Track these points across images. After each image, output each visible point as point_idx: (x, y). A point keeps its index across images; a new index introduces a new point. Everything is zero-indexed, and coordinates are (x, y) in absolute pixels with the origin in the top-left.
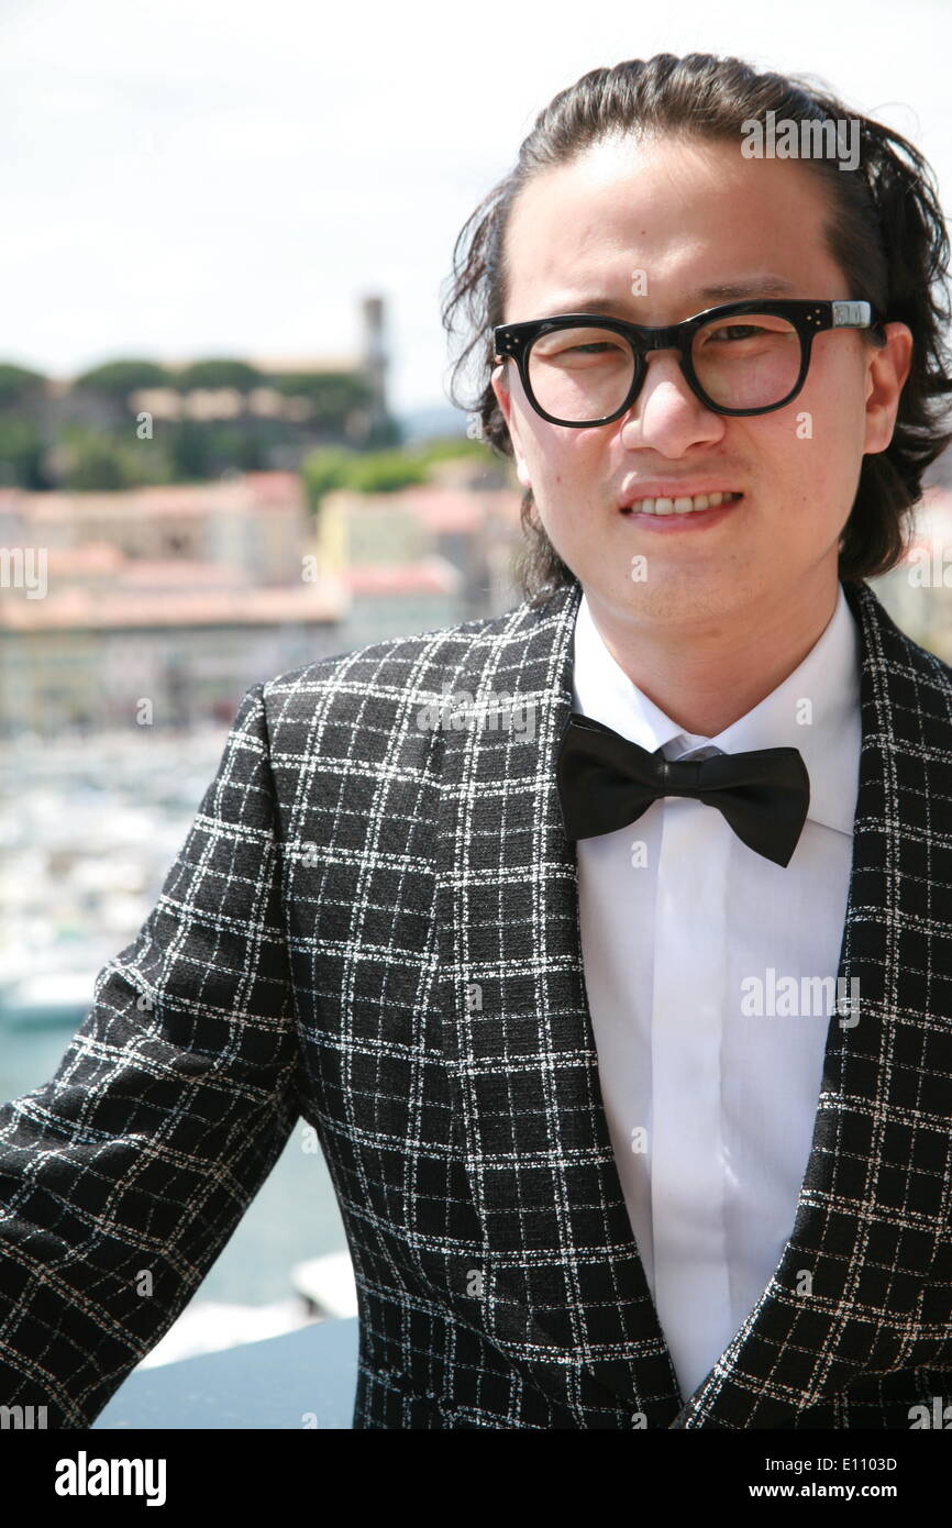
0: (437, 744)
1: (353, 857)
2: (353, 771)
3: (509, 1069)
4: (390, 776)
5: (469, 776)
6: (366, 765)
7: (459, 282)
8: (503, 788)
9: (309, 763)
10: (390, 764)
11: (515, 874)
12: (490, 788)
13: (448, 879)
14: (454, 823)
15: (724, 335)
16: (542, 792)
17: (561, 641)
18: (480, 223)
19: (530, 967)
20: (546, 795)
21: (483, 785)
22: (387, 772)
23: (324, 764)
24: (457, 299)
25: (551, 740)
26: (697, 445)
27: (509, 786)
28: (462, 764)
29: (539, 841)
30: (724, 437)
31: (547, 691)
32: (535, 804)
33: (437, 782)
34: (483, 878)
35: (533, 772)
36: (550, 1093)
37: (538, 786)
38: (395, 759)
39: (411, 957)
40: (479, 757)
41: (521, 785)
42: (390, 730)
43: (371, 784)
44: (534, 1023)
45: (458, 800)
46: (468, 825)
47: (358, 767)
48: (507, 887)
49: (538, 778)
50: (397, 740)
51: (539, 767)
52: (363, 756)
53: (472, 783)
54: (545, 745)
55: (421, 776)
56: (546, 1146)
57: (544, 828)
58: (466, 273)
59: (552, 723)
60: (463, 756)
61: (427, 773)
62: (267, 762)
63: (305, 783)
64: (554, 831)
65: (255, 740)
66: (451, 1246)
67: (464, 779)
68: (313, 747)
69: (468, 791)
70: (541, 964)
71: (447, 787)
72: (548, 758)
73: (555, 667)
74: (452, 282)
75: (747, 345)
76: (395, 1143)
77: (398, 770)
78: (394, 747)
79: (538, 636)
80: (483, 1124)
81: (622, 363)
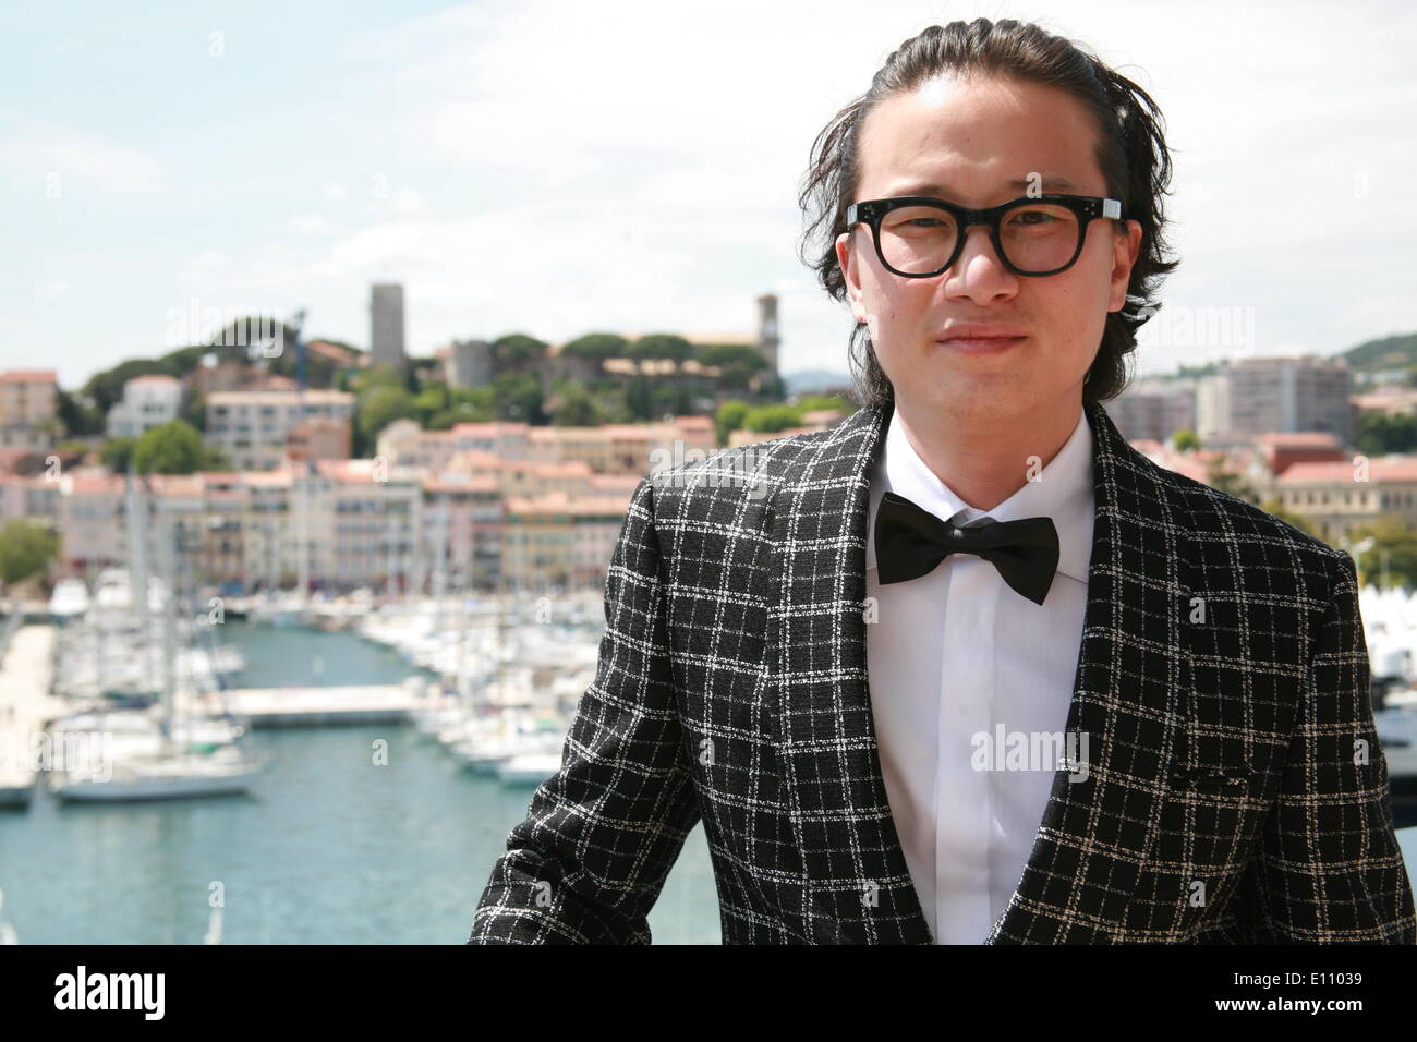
0: (770, 511)
1: (712, 594)
2: (710, 531)
3: (816, 750)
4: (737, 534)
5: (792, 535)
6: (720, 526)
7: (811, 177)
8: (816, 545)
9: (680, 525)
10: (736, 525)
11: (821, 609)
12: (807, 545)
13: (776, 612)
14: (780, 570)
15: (1020, 219)
16: (843, 549)
17: (868, 444)
18: (830, 133)
19: (830, 676)
20: (845, 551)
21: (801, 542)
22: (734, 531)
23: (690, 525)
24: (812, 185)
25: (851, 511)
26: (999, 297)
27: (820, 544)
28: (787, 526)
29: (839, 584)
30: (1017, 296)
31: (852, 478)
32: (837, 558)
33: (770, 539)
34: (800, 611)
35: (837, 535)
36: (843, 767)
37: (840, 544)
38: (740, 522)
39: (752, 668)
40: (799, 521)
41: (828, 543)
42: (737, 500)
43: (723, 541)
44: (832, 717)
45: (784, 553)
46: (791, 572)
47: (714, 527)
48: (816, 618)
49: (840, 539)
50: (742, 508)
51: (841, 530)
52: (718, 520)
53: (794, 541)
54: (847, 515)
55: (758, 535)
56: (843, 805)
57: (842, 575)
58: (818, 169)
59: (853, 499)
60: (787, 521)
61: (762, 533)
62: (652, 526)
63: (679, 540)
64: (850, 578)
65: (643, 510)
66: (780, 877)
67: (788, 538)
68: (683, 512)
69: (791, 546)
70: (837, 674)
71: (776, 544)
72: (848, 524)
73: (860, 462)
74: (808, 175)
75: (1037, 229)
76: (739, 801)
77: (742, 530)
78: (740, 513)
79: (849, 441)
80: (800, 788)
81: (946, 235)
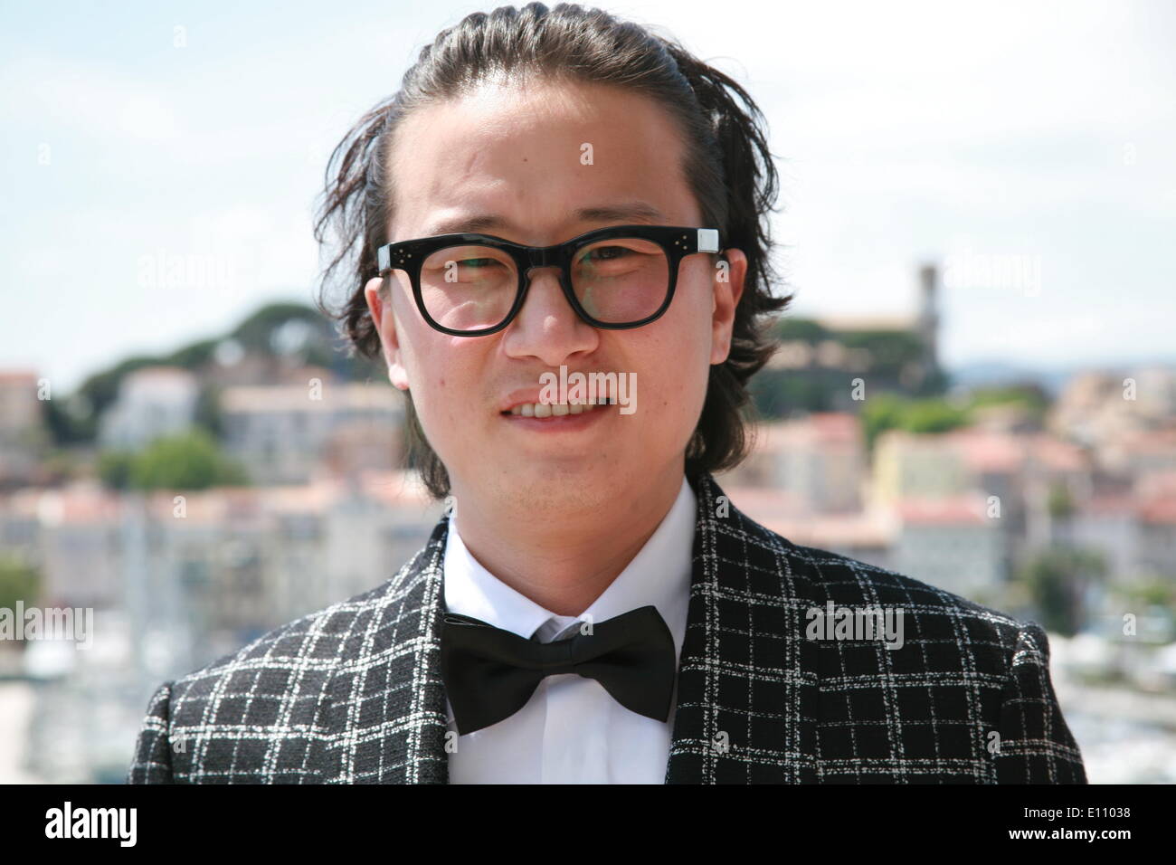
0: (324, 701)
2: (246, 735)
4: (281, 736)
5: (352, 725)
6: (259, 729)
7: (329, 200)
8: (382, 731)
9: (205, 732)
10: (281, 725)
12: (370, 733)
14: (338, 769)
15: (595, 254)
16: (415, 728)
17: (431, 592)
18: (350, 146)
20: (419, 731)
21: (364, 731)
22: (278, 732)
24: (331, 210)
25: (424, 682)
26: (575, 354)
27: (386, 728)
28: (346, 715)
29: (411, 773)
30: (598, 349)
32: (409, 741)
33: (324, 734)
35: (407, 713)
37: (411, 724)
38: (287, 719)
40: (361, 707)
41: (397, 725)
42: (282, 695)
43: (264, 745)
45: (342, 748)
46: (351, 769)
47: (251, 731)
49: (412, 717)
50: (288, 703)
51: (412, 706)
53: (355, 731)
54: (418, 687)
55: (309, 731)
57: (417, 761)
58: (337, 191)
59: (424, 666)
60: (347, 708)
61: (314, 727)
63: (200, 750)
64: (427, 762)
67: (347, 728)
68: (209, 717)
69: (351, 739)
71: (332, 737)
72: (421, 698)
74: (323, 198)
75: (616, 266)
77: (288, 730)
78: (285, 709)
81: (505, 279)
